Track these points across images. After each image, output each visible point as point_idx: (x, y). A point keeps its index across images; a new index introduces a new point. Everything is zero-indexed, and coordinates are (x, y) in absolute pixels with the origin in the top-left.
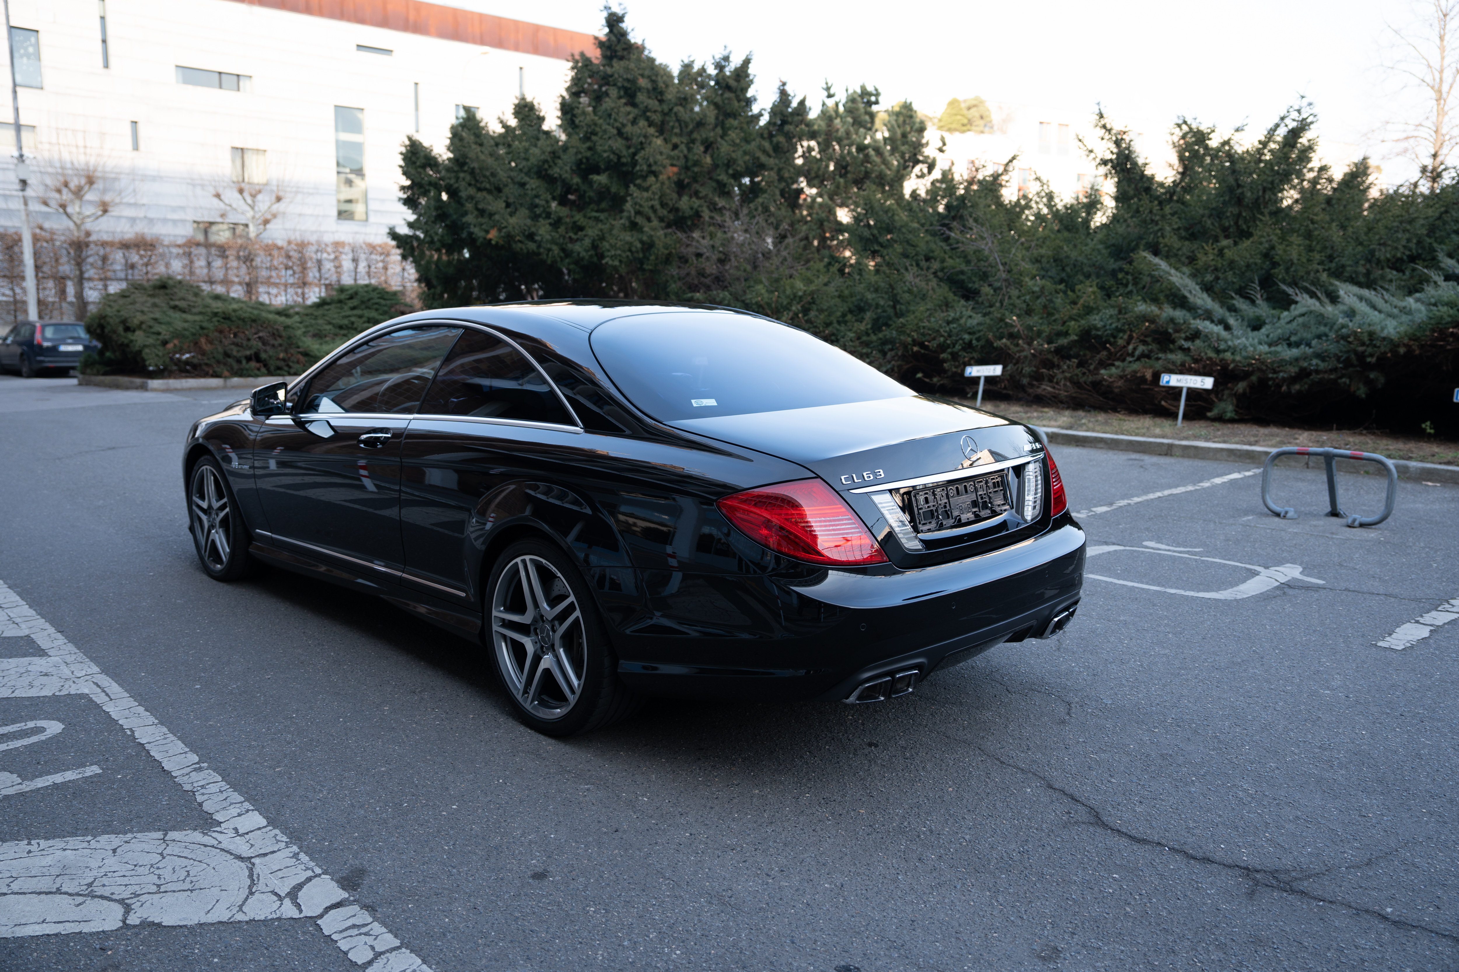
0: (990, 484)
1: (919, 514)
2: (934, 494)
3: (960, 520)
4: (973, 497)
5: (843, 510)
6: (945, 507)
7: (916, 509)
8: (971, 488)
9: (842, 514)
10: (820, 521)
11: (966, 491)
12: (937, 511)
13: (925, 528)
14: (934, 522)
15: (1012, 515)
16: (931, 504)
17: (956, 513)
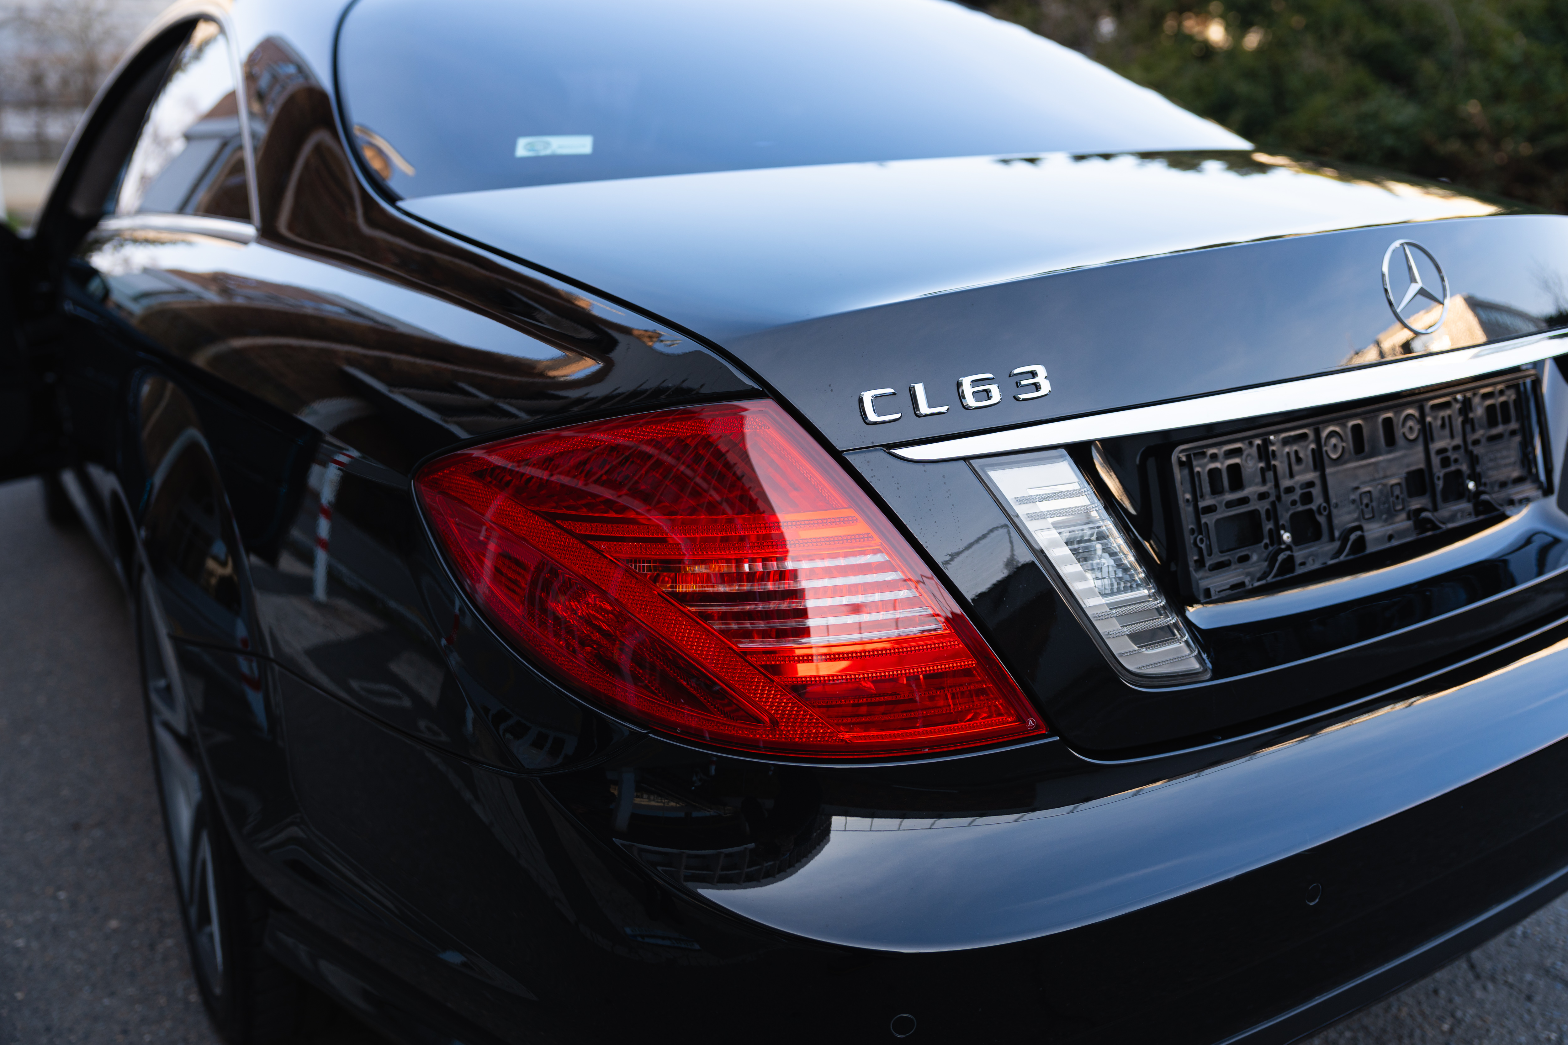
0: (1479, 411)
1: (1200, 528)
2: (1264, 453)
3: (1361, 543)
4: (1415, 458)
5: (861, 527)
6: (1307, 498)
7: (1187, 513)
8: (1409, 429)
9: (854, 545)
10: (829, 572)
11: (1391, 441)
12: (1272, 514)
13: (1219, 581)
14: (1257, 557)
15: (1546, 517)
16: (1250, 491)
17: (1344, 518)
